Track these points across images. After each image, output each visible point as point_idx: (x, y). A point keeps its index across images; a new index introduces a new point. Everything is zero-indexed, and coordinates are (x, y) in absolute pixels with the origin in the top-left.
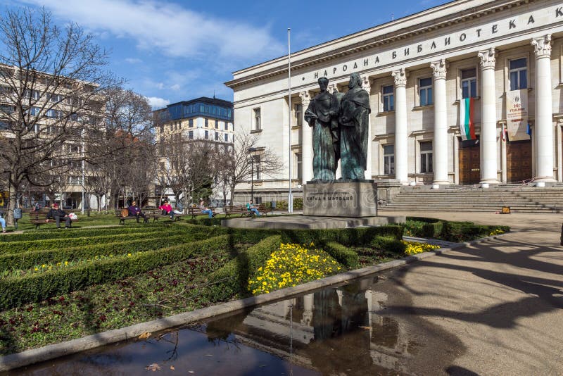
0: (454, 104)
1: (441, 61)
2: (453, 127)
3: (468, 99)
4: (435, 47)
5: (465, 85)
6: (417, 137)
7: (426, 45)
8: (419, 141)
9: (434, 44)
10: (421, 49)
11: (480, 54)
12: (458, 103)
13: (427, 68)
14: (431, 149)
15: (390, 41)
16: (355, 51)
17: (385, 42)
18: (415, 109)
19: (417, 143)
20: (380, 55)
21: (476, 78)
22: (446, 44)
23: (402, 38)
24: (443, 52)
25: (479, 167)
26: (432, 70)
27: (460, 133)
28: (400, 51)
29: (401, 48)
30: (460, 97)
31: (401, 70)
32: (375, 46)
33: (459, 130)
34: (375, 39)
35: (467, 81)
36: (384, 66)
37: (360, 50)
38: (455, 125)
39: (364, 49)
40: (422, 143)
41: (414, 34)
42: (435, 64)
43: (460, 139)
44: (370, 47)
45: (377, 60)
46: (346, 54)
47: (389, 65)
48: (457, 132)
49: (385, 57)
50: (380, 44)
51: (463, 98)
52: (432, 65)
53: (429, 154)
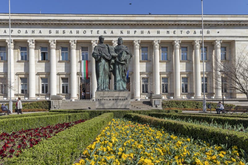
0: (79, 62)
1: (75, 41)
2: (79, 72)
3: (85, 61)
4: (72, 33)
5: (83, 54)
6: (61, 75)
7: (68, 31)
8: (61, 77)
9: (71, 31)
10: (65, 33)
11: (92, 42)
12: (80, 62)
13: (68, 42)
14: (68, 82)
15: (49, 24)
16: (27, 24)
17: (46, 24)
18: (59, 62)
19: (61, 78)
20: (42, 30)
21: (88, 52)
22: (77, 33)
23: (55, 24)
24: (76, 36)
25: (89, 92)
26: (70, 44)
27: (81, 76)
28: (54, 31)
29: (54, 29)
30: (81, 59)
31: (54, 40)
32: (39, 24)
33: (81, 74)
34: (40, 20)
35: (84, 53)
36: (45, 36)
37: (30, 24)
38: (79, 71)
39: (33, 24)
40: (63, 79)
41: (62, 24)
42: (72, 42)
43: (81, 78)
44: (36, 24)
45: (40, 32)
46: (20, 24)
47: (47, 36)
48: (80, 75)
49: (45, 31)
50: (42, 24)
51: (82, 60)
52: (70, 42)
53: (66, 84)
